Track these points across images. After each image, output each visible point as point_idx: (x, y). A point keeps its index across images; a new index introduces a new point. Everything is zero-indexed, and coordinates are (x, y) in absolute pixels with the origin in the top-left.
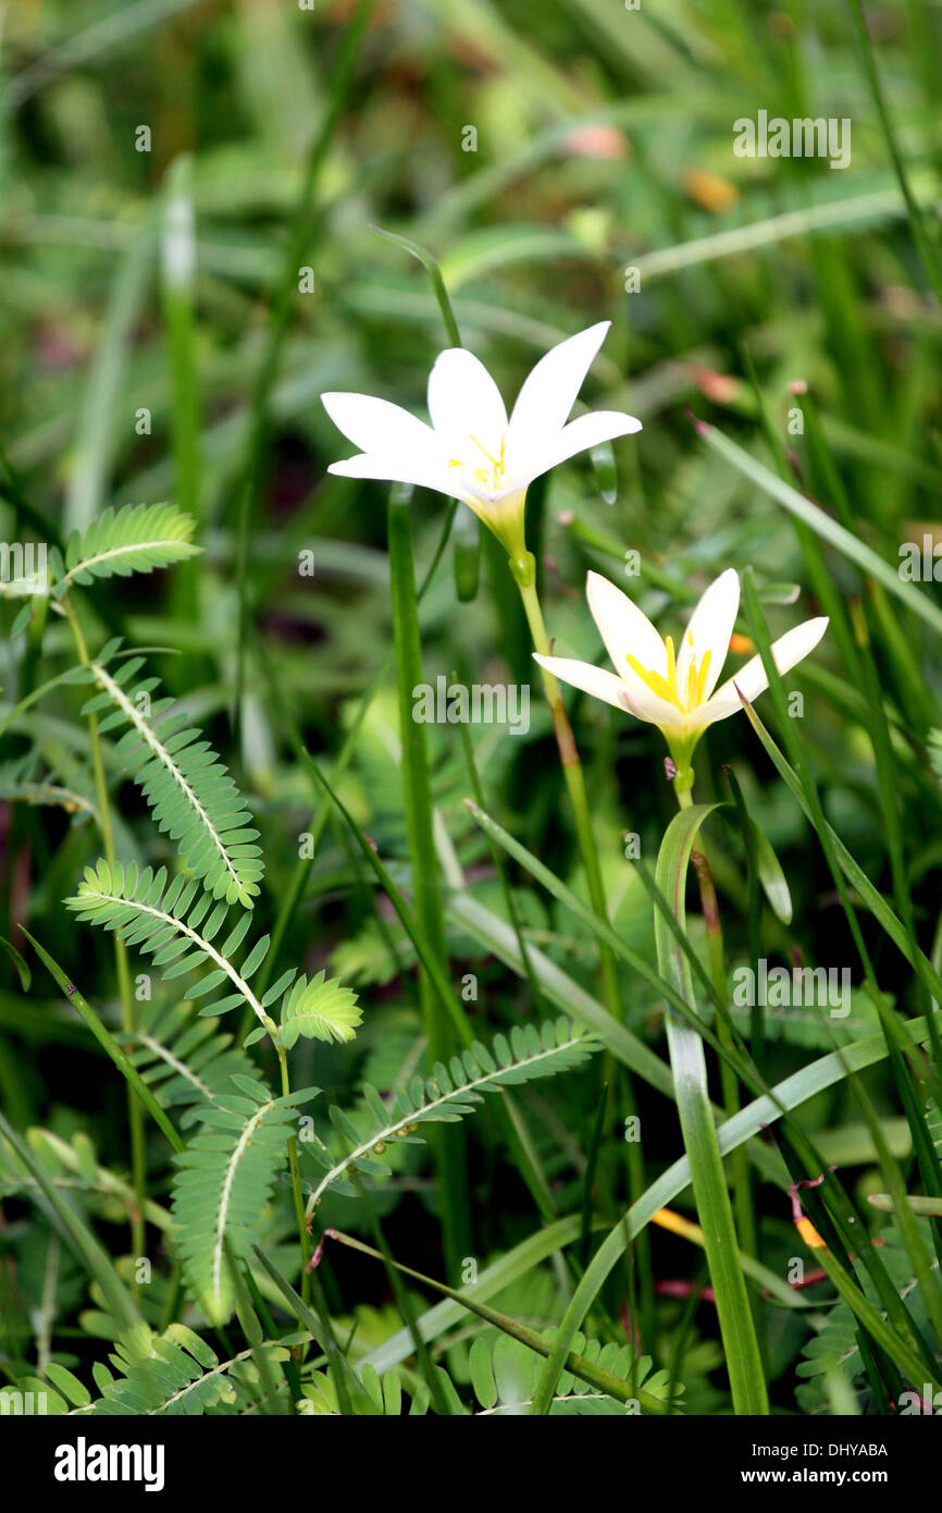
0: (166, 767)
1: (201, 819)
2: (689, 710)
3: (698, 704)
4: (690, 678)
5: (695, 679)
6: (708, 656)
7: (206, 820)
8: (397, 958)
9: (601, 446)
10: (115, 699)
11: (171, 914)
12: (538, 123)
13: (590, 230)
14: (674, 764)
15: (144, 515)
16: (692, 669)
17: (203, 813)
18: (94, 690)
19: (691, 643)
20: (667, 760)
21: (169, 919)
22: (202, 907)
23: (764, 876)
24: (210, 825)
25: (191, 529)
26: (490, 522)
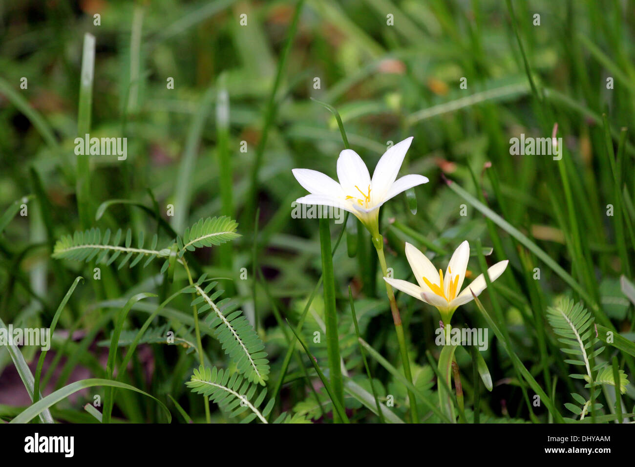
0: (227, 327)
1: (243, 348)
2: (450, 301)
3: (453, 298)
4: (450, 286)
5: (453, 286)
6: (458, 277)
7: (245, 349)
8: (322, 408)
9: (409, 190)
10: (205, 299)
11: (232, 389)
12: (363, 61)
13: (394, 101)
14: (443, 324)
15: (216, 221)
16: (451, 282)
17: (243, 346)
18: (197, 295)
19: (450, 272)
20: (440, 321)
21: (231, 391)
22: (245, 387)
23: (480, 371)
24: (246, 351)
25: (236, 227)
26: (364, 222)
